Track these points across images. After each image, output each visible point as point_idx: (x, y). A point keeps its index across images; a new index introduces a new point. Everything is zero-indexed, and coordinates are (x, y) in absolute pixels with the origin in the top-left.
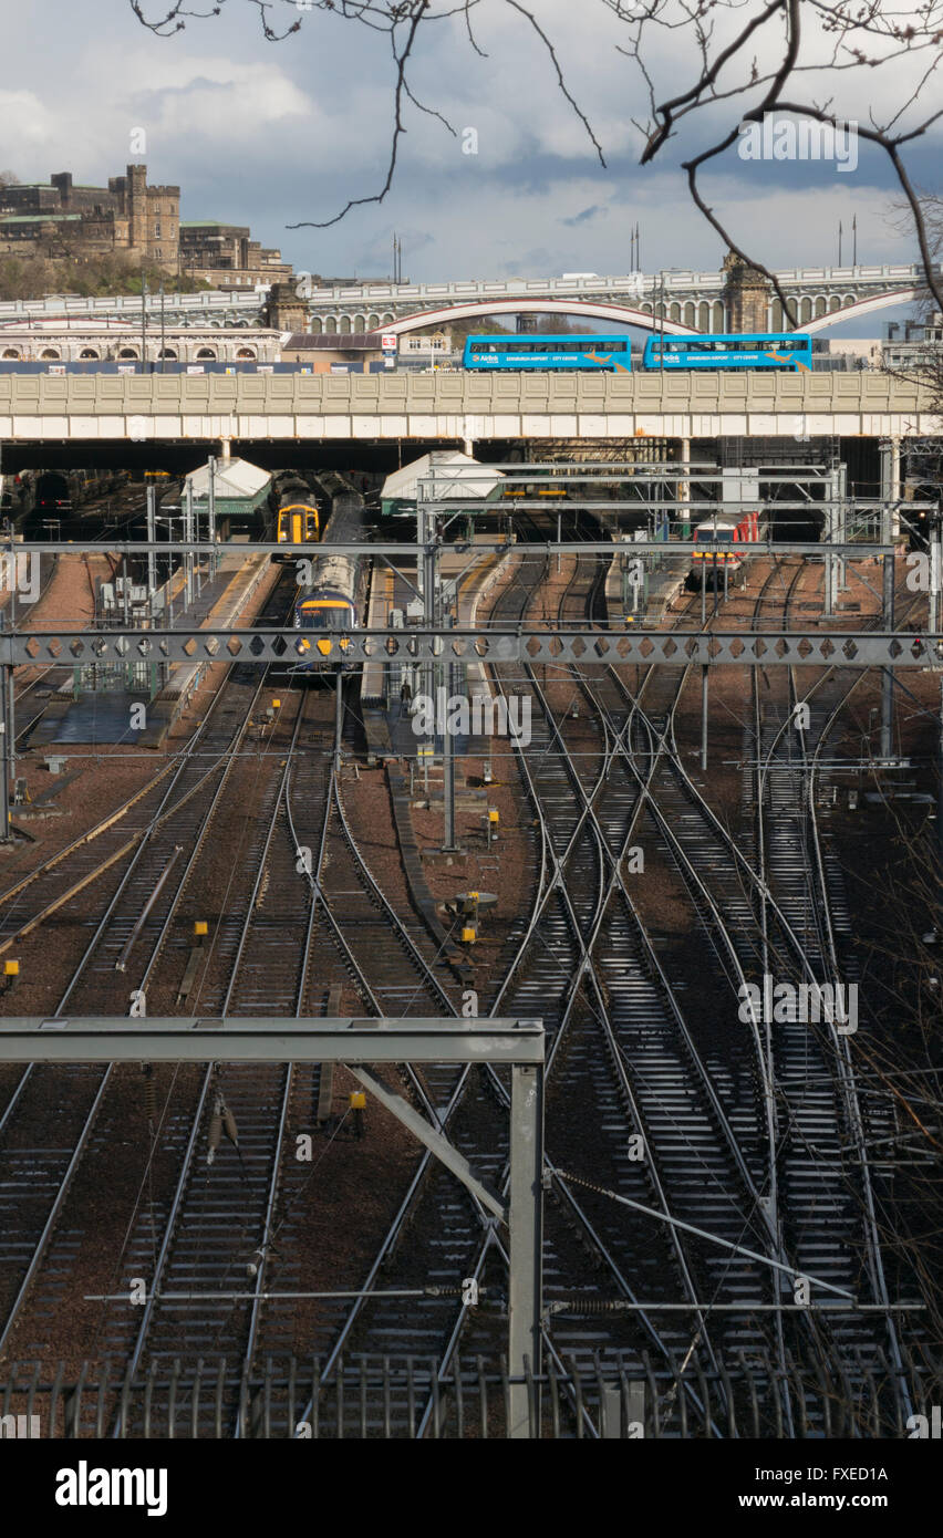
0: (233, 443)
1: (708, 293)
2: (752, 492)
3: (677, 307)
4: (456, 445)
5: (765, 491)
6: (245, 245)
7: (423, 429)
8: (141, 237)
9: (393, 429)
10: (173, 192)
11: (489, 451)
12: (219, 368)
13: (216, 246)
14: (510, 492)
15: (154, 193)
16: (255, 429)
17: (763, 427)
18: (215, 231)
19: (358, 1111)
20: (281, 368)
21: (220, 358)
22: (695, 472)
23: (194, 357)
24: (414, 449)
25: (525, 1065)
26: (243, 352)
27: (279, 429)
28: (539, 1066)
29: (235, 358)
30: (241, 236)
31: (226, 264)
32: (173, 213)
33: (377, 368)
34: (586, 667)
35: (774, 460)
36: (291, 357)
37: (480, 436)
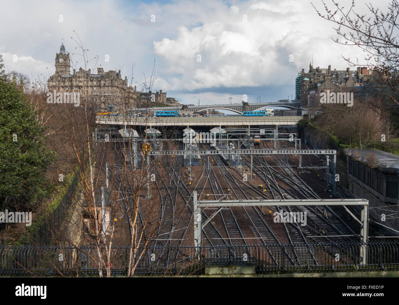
0: (189, 126)
1: (241, 106)
2: (264, 132)
3: (236, 108)
4: (219, 126)
5: (266, 132)
6: (174, 100)
7: (214, 124)
8: (161, 99)
9: (210, 124)
10: (166, 93)
11: (223, 127)
12: (185, 116)
13: (170, 100)
14: (228, 132)
15: (163, 93)
16: (192, 124)
18: (170, 98)
19: (270, 214)
20: (193, 116)
21: (185, 115)
22: (250, 129)
23: (182, 115)
24: (213, 127)
25: (366, 205)
26: (188, 114)
27: (195, 124)
28: (368, 205)
29: (187, 115)
30: (174, 99)
31: (172, 103)
32: (166, 96)
33: (206, 116)
35: (267, 128)
36: (194, 115)
37: (222, 125)
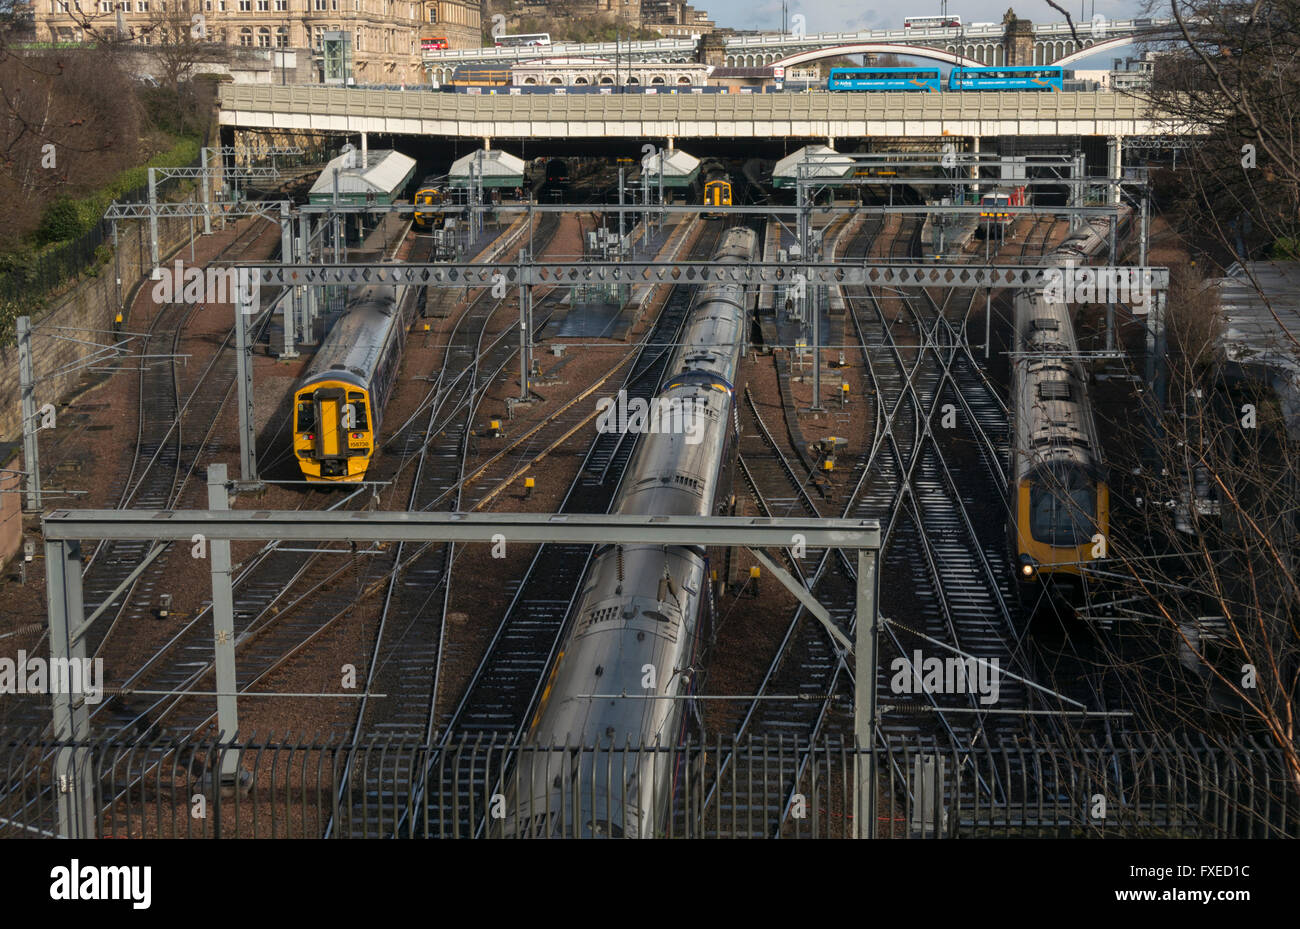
0: (676, 140)
1: (992, 39)
2: (1021, 173)
3: (971, 49)
4: (823, 141)
5: (1029, 172)
6: (684, 8)
7: (801, 130)
8: (615, 3)
9: (781, 130)
11: (845, 145)
12: (666, 90)
13: (665, 9)
14: (858, 173)
16: (690, 130)
17: (1029, 129)
19: (755, 579)
20: (707, 90)
21: (667, 83)
22: (982, 159)
23: (650, 83)
24: (795, 144)
25: (867, 550)
26: (683, 79)
27: (706, 130)
28: (876, 551)
29: (677, 83)
31: (671, 21)
33: (772, 89)
34: (906, 289)
35: (1036, 151)
36: (714, 83)
37: (839, 135)
